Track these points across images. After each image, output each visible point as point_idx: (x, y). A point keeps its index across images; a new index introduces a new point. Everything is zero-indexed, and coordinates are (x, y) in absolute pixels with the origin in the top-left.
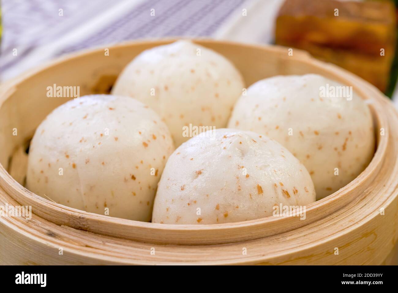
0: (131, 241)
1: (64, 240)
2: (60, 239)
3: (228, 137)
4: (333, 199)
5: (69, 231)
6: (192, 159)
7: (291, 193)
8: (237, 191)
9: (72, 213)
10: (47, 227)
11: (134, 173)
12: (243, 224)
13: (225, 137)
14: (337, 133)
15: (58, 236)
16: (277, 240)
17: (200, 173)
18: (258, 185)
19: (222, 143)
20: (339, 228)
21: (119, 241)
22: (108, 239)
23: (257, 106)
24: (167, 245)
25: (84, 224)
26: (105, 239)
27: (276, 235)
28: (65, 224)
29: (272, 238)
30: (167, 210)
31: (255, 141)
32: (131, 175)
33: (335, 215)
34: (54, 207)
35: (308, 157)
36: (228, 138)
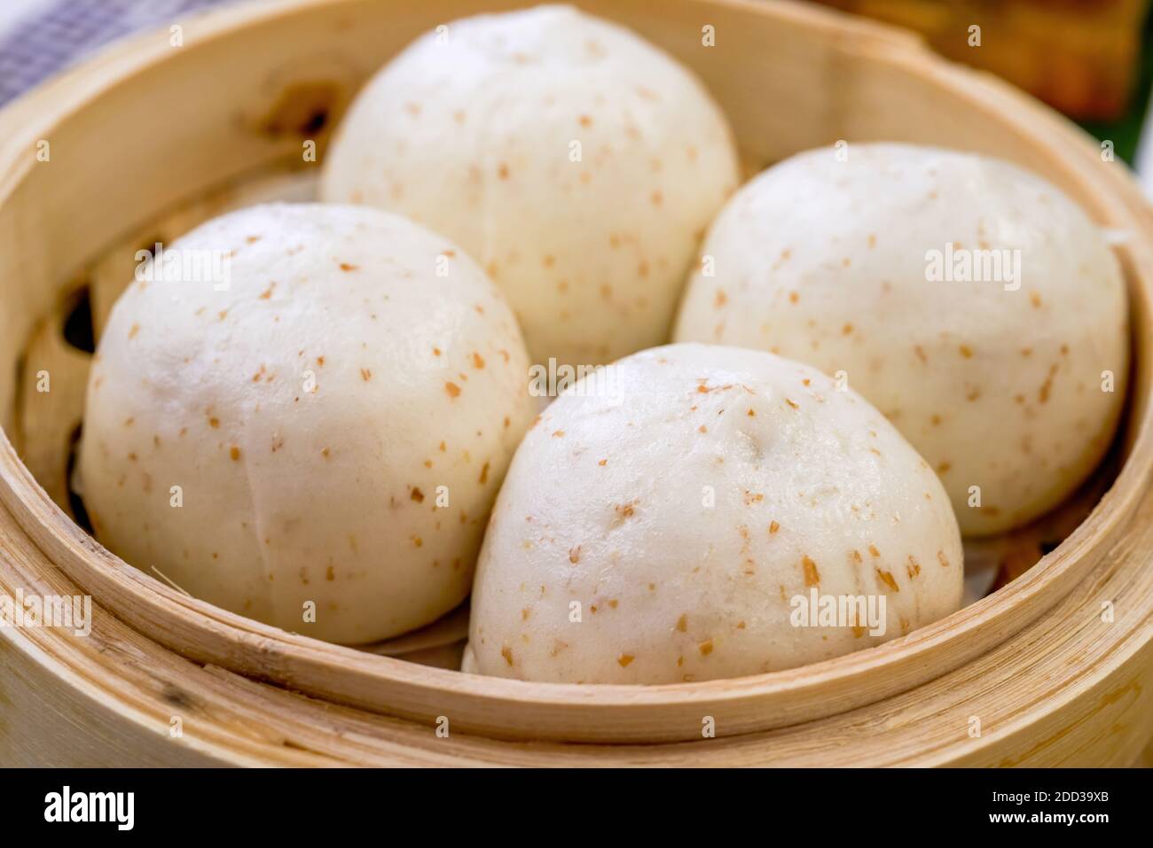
0: (419, 727)
1: (216, 721)
2: (204, 715)
3: (712, 389)
4: (1024, 595)
5: (231, 687)
6: (603, 463)
7: (900, 576)
8: (743, 575)
9: (242, 634)
10: (163, 672)
11: (418, 480)
12: (760, 684)
13: (703, 389)
14: (1026, 353)
15: (198, 706)
16: (859, 730)
17: (628, 512)
18: (806, 556)
19: (694, 408)
20: (1039, 686)
21: (384, 726)
22: (352, 718)
23: (786, 255)
24: (530, 744)
25: (276, 668)
26: (342, 720)
27: (854, 710)
28: (218, 663)
29: (843, 722)
30: (526, 615)
31: (792, 405)
32: (409, 487)
33: (1027, 637)
34: (183, 613)
35: (936, 421)
36: (711, 394)
